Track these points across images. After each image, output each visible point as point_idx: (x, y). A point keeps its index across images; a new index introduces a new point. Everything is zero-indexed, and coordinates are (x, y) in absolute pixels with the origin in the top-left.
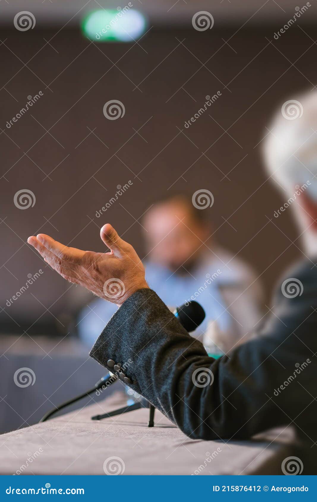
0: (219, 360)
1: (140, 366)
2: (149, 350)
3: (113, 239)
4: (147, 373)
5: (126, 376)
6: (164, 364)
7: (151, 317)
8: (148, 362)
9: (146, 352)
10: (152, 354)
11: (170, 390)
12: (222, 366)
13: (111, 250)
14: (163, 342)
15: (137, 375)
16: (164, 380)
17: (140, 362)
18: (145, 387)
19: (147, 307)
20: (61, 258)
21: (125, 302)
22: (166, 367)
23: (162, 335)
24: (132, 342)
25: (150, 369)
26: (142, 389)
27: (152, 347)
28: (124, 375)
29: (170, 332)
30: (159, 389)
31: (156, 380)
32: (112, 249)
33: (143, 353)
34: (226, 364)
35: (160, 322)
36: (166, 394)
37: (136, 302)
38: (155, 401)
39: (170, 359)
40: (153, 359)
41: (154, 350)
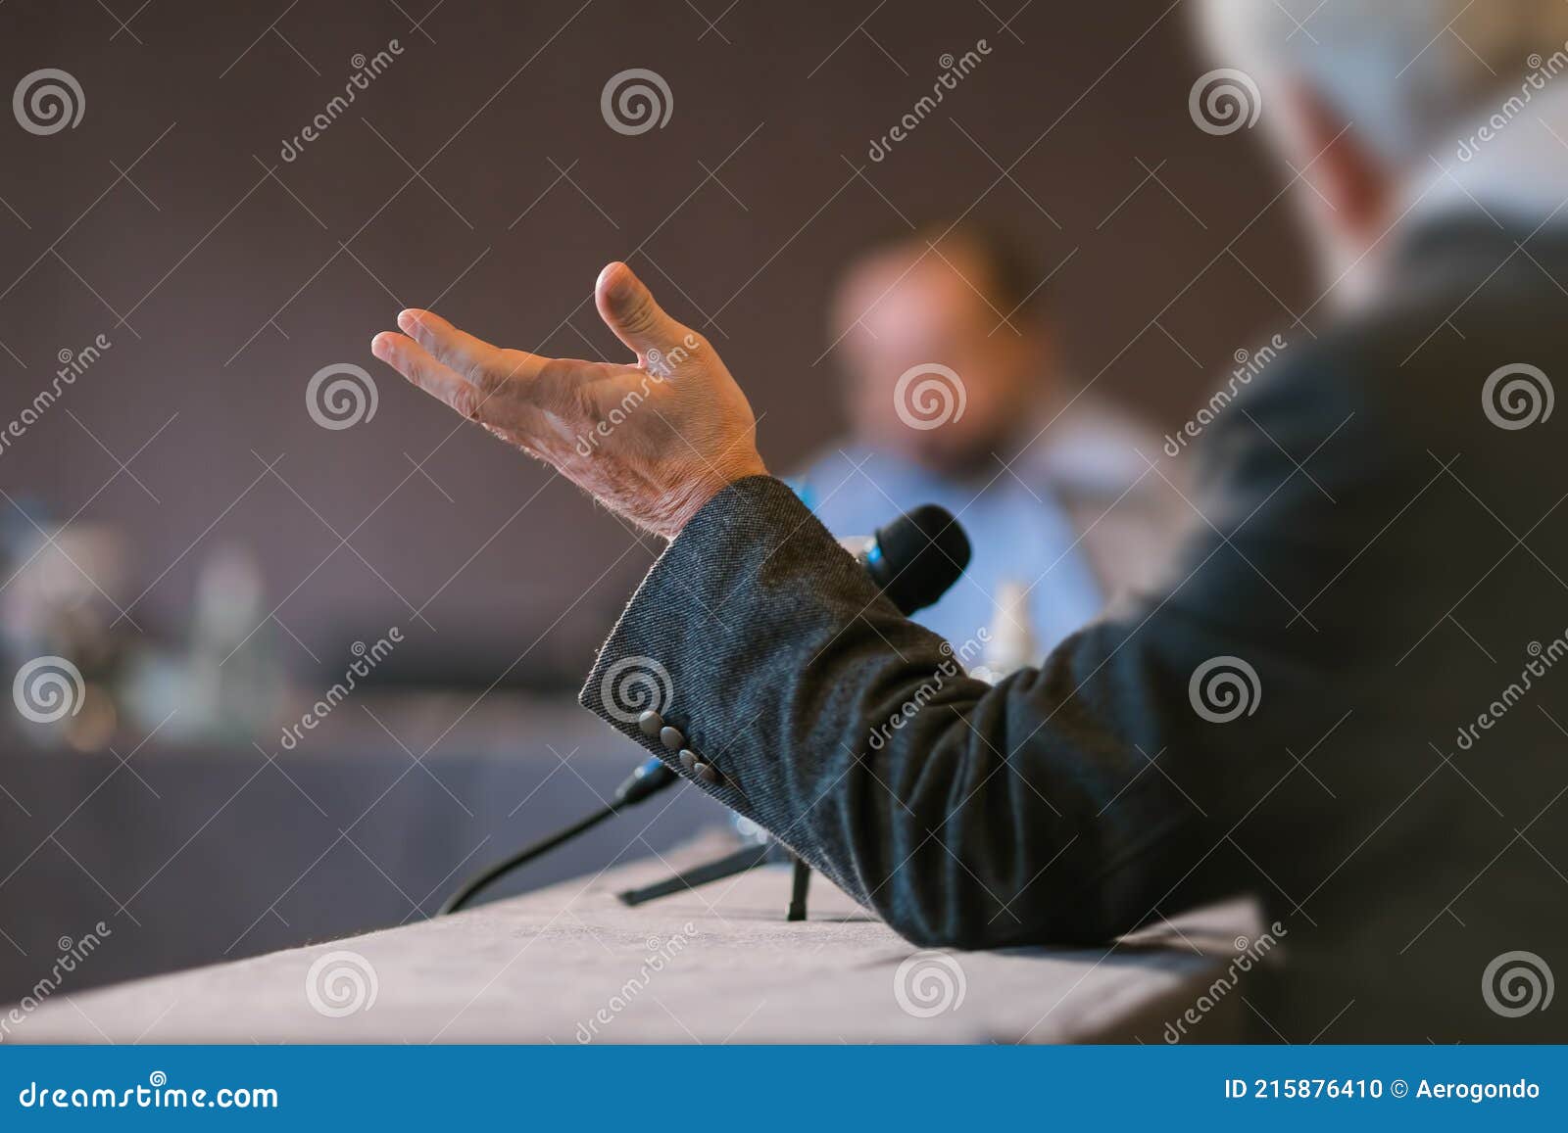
0: (1006, 686)
1: (743, 723)
2: (771, 668)
3: (639, 314)
4: (768, 744)
5: (701, 759)
6: (823, 707)
7: (776, 564)
8: (770, 705)
9: (765, 674)
10: (783, 678)
11: (843, 787)
12: (1015, 702)
13: (638, 356)
14: (819, 638)
15: (734, 753)
16: (823, 760)
17: (744, 709)
18: (762, 792)
19: (761, 533)
20: (474, 385)
21: (692, 522)
22: (826, 718)
23: (815, 617)
24: (716, 646)
25: (775, 730)
26: (755, 800)
27: (781, 656)
28: (695, 758)
29: (840, 607)
30: (807, 788)
31: (799, 760)
32: (640, 351)
33: (755, 680)
34: (1031, 694)
35: (806, 575)
36: (831, 804)
37: (726, 519)
38: (797, 836)
39: (843, 690)
40: (785, 694)
41: (788, 666)
